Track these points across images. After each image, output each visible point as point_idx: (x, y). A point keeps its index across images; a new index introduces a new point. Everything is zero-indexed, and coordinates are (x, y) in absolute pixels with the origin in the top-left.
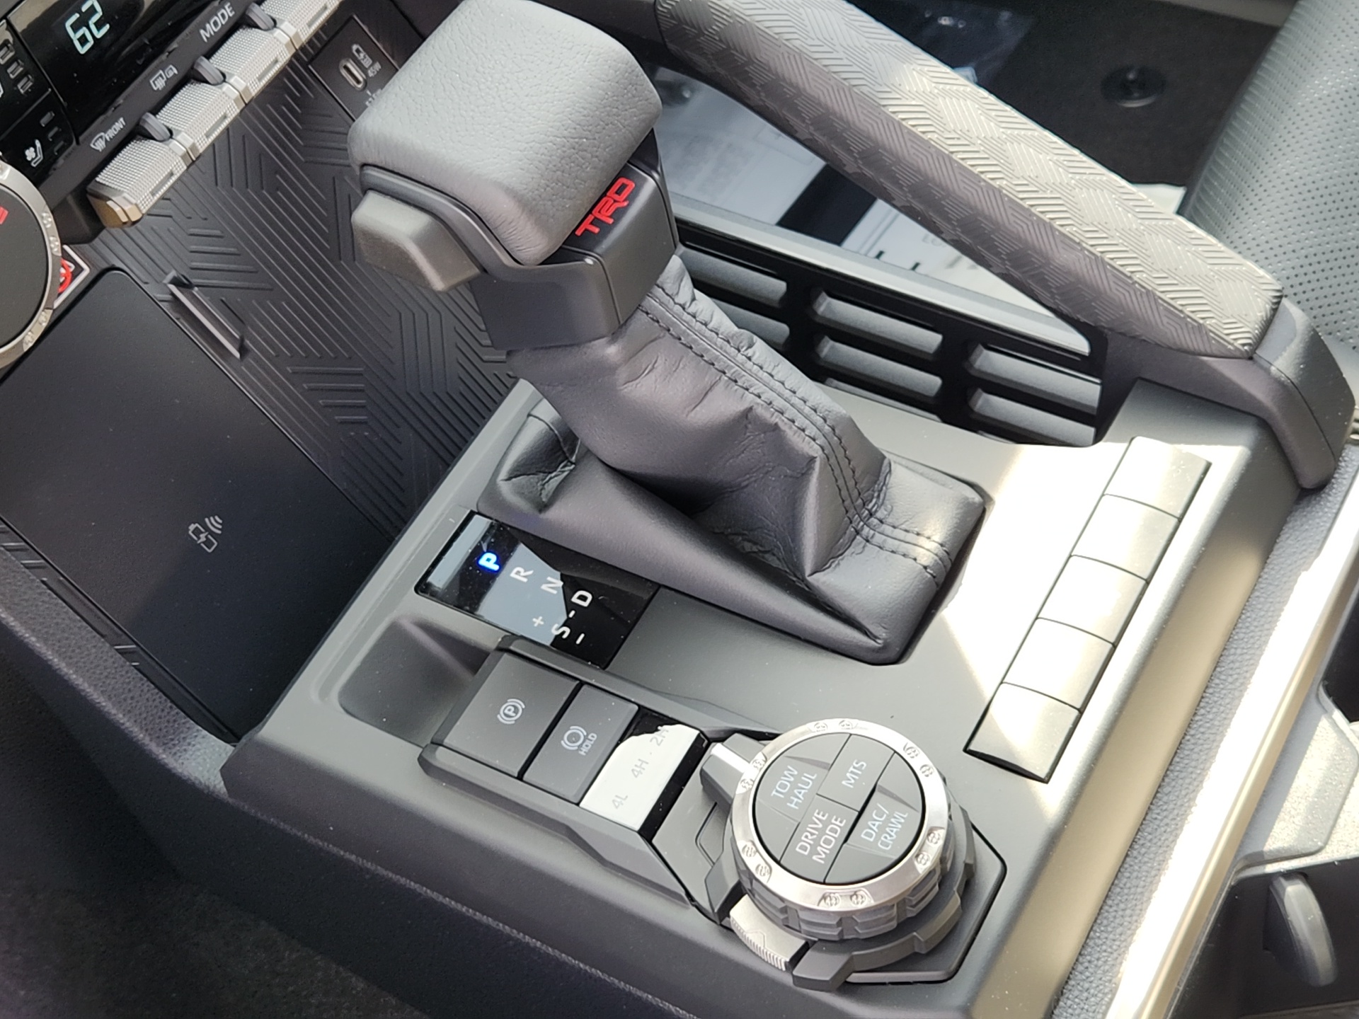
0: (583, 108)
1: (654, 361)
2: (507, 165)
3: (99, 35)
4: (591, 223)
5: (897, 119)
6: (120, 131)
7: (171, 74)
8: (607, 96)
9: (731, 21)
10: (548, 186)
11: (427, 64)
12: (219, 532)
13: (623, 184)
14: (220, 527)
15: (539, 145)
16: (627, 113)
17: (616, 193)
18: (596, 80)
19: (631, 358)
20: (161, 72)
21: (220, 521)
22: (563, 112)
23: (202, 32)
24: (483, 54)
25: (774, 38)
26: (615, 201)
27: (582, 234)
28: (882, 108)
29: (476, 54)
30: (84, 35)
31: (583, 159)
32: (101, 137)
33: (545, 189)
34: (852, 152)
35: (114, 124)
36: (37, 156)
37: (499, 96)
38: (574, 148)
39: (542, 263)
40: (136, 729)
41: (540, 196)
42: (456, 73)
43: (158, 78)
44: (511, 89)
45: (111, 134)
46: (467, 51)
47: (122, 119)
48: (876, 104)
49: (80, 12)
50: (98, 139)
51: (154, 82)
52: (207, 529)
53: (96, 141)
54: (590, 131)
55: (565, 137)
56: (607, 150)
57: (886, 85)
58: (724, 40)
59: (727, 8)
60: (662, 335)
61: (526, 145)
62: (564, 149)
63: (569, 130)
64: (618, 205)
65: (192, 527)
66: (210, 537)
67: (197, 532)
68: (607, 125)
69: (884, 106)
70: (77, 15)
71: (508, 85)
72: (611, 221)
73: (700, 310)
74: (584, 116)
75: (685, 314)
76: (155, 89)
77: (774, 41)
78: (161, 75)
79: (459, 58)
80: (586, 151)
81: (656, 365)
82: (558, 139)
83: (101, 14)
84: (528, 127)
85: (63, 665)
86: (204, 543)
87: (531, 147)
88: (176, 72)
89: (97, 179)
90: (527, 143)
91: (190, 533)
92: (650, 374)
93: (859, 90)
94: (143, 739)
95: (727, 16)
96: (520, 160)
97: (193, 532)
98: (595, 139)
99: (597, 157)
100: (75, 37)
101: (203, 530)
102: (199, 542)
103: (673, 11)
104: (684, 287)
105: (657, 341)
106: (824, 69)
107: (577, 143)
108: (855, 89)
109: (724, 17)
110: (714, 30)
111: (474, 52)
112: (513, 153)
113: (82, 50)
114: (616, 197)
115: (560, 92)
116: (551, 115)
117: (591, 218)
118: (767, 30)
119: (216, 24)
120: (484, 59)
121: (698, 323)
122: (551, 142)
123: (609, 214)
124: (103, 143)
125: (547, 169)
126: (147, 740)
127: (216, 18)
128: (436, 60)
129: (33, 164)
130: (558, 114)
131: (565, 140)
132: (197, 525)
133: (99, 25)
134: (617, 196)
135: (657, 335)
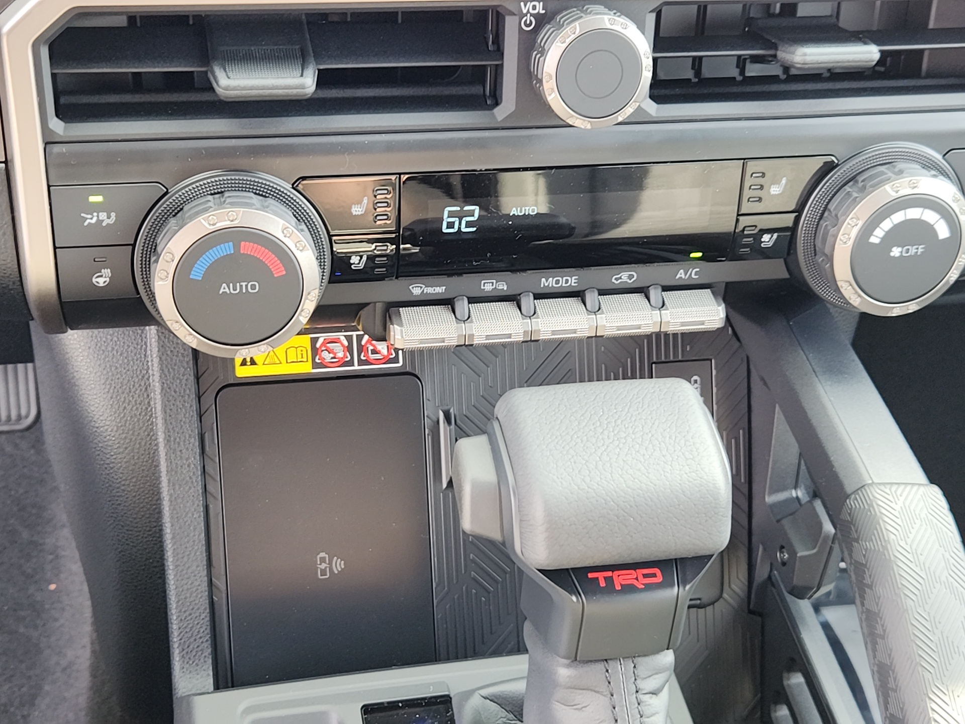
0: (650, 498)
1: (584, 705)
2: (561, 488)
3: (464, 229)
4: (605, 578)
5: (931, 715)
6: (436, 293)
7: (501, 287)
8: (677, 507)
9: (881, 550)
10: (575, 524)
11: (595, 392)
12: (336, 572)
13: (655, 574)
14: (340, 570)
15: (595, 495)
16: (684, 529)
17: (643, 575)
18: (680, 491)
19: (570, 688)
20: (494, 281)
21: (343, 567)
22: (634, 490)
23: (543, 280)
24: (632, 415)
25: (897, 585)
26: (637, 579)
27: (591, 578)
28: (927, 699)
29: (628, 412)
30: (454, 223)
31: (619, 529)
32: (421, 287)
33: (571, 525)
34: (888, 710)
35: (437, 287)
36: (359, 264)
37: (608, 447)
38: (618, 518)
39: (539, 570)
40: (176, 634)
41: (563, 525)
42: (603, 412)
43: (490, 283)
44: (620, 449)
45: (430, 290)
46: (627, 405)
47: (444, 288)
48: (925, 692)
49: (462, 208)
50: (418, 287)
51: (485, 283)
52: (330, 563)
53: (416, 287)
54: (641, 517)
55: (618, 506)
56: (645, 539)
57: (947, 686)
58: (866, 556)
59: (886, 539)
60: (605, 693)
61: (587, 488)
62: (610, 512)
63: (626, 504)
64: (635, 582)
65: (322, 555)
66: (328, 569)
67: (323, 560)
68: (660, 524)
69: (930, 699)
70: (459, 209)
71: (621, 445)
72: (618, 588)
73: (647, 703)
74: (646, 504)
75: (635, 696)
76: (482, 287)
77: (896, 587)
78: (493, 283)
79: (616, 405)
80: (626, 526)
81: (583, 709)
82: (612, 503)
83: (476, 219)
84: (601, 479)
85: (170, 559)
86: (321, 570)
87: (588, 492)
88: (505, 289)
89: (401, 309)
90: (588, 487)
91: (318, 557)
92: (577, 711)
93: (923, 671)
94: (174, 642)
95: (882, 544)
96: (572, 493)
97: (320, 558)
98: (641, 525)
99: (632, 536)
100: (446, 220)
101: (327, 562)
102: (318, 566)
103: (857, 510)
104: (655, 679)
105: (597, 695)
106: (912, 635)
107: (624, 516)
108: (920, 669)
109: (879, 543)
110: (866, 545)
111: (629, 409)
112: (573, 485)
113: (445, 230)
114: (640, 577)
115: (647, 477)
116: (624, 485)
117: (609, 574)
118: (897, 576)
119: (557, 282)
120: (628, 418)
121: (637, 710)
122: (605, 500)
123: (623, 583)
124: (420, 292)
125: (585, 513)
126: (176, 645)
127: (560, 279)
128: (603, 394)
129: (353, 267)
130: (629, 487)
131: (616, 508)
132: (327, 556)
133: (469, 224)
134: (642, 576)
135: (601, 690)
